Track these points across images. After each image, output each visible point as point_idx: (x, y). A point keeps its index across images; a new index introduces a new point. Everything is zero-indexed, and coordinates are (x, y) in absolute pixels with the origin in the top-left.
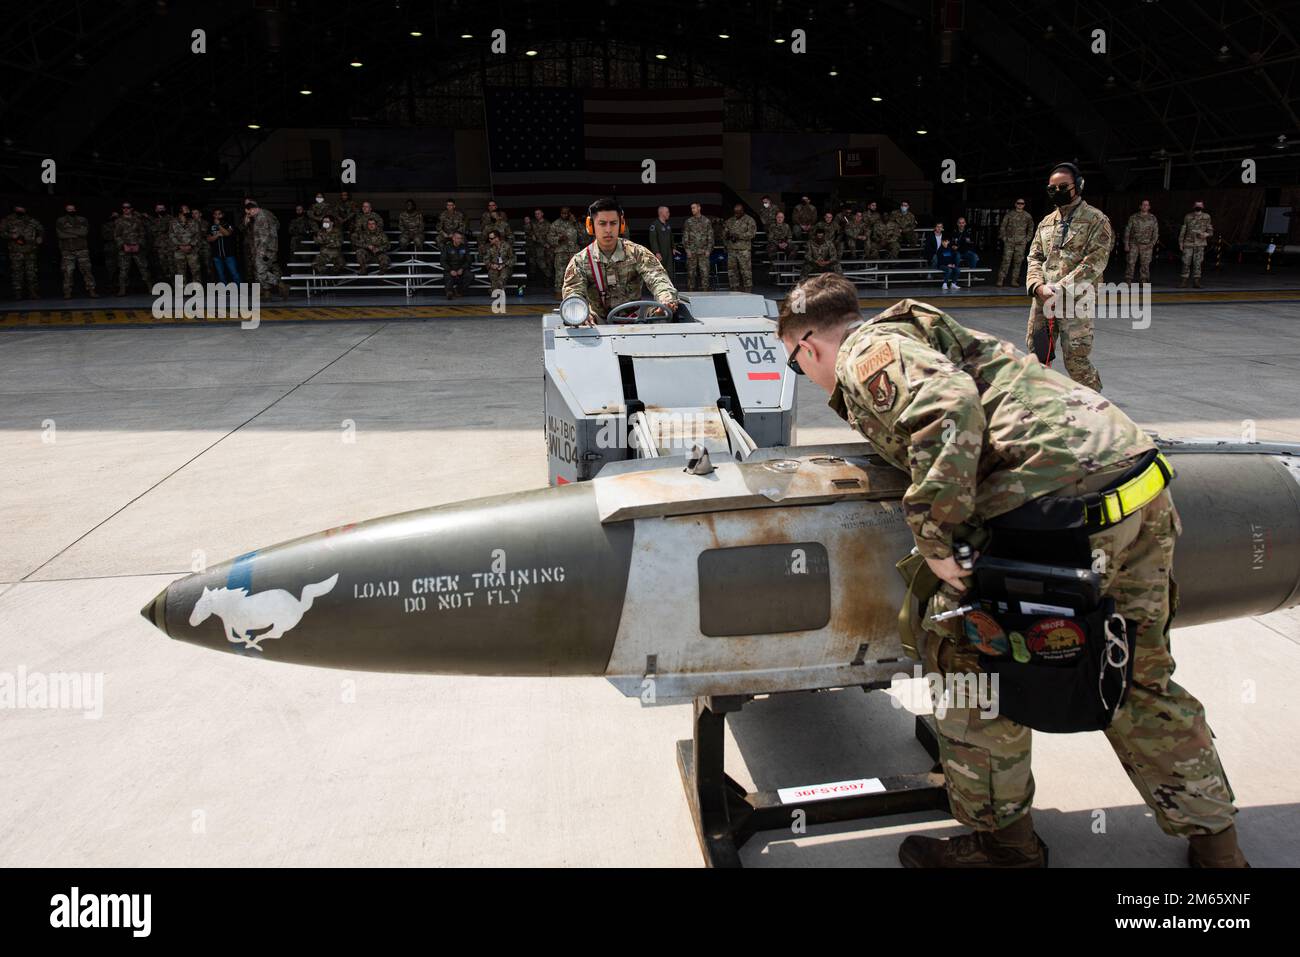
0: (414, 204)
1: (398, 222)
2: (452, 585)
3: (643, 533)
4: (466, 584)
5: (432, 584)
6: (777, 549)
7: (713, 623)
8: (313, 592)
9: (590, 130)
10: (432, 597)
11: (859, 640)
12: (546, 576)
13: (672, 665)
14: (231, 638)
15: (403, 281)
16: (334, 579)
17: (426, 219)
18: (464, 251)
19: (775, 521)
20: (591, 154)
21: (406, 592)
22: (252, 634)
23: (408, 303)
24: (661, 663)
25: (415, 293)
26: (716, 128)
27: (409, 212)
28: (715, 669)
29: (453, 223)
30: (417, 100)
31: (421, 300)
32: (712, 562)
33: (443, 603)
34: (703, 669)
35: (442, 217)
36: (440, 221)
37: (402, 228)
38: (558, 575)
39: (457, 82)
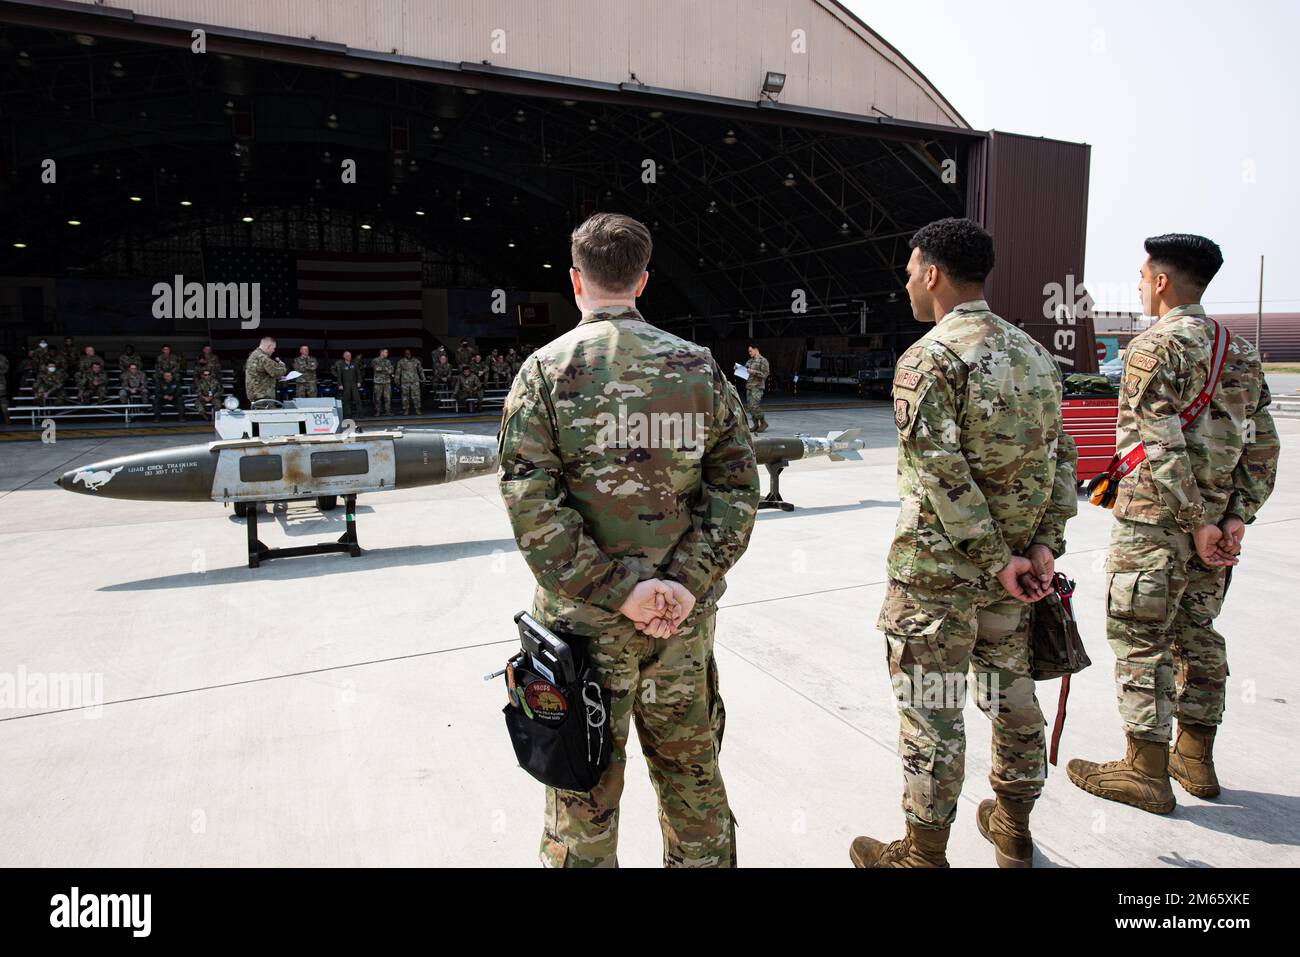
0: (132, 347)
1: (118, 363)
2: (160, 467)
3: (222, 453)
4: (165, 467)
5: (154, 467)
6: (265, 456)
7: (244, 478)
8: (114, 471)
9: (303, 285)
10: (154, 471)
11: (294, 484)
12: (191, 464)
13: (233, 493)
14: (87, 486)
15: (122, 410)
16: (122, 468)
17: (144, 359)
18: (175, 386)
19: (265, 450)
20: (304, 304)
21: (146, 469)
22: (94, 484)
23: (127, 426)
24: (229, 491)
25: (134, 420)
26: (416, 285)
27: (128, 355)
28: (247, 494)
29: (169, 364)
30: (135, 253)
31: (138, 424)
32: (244, 461)
33: (158, 473)
34: (244, 494)
35: (160, 359)
36: (158, 363)
37: (122, 368)
38: (195, 464)
39: (176, 238)
